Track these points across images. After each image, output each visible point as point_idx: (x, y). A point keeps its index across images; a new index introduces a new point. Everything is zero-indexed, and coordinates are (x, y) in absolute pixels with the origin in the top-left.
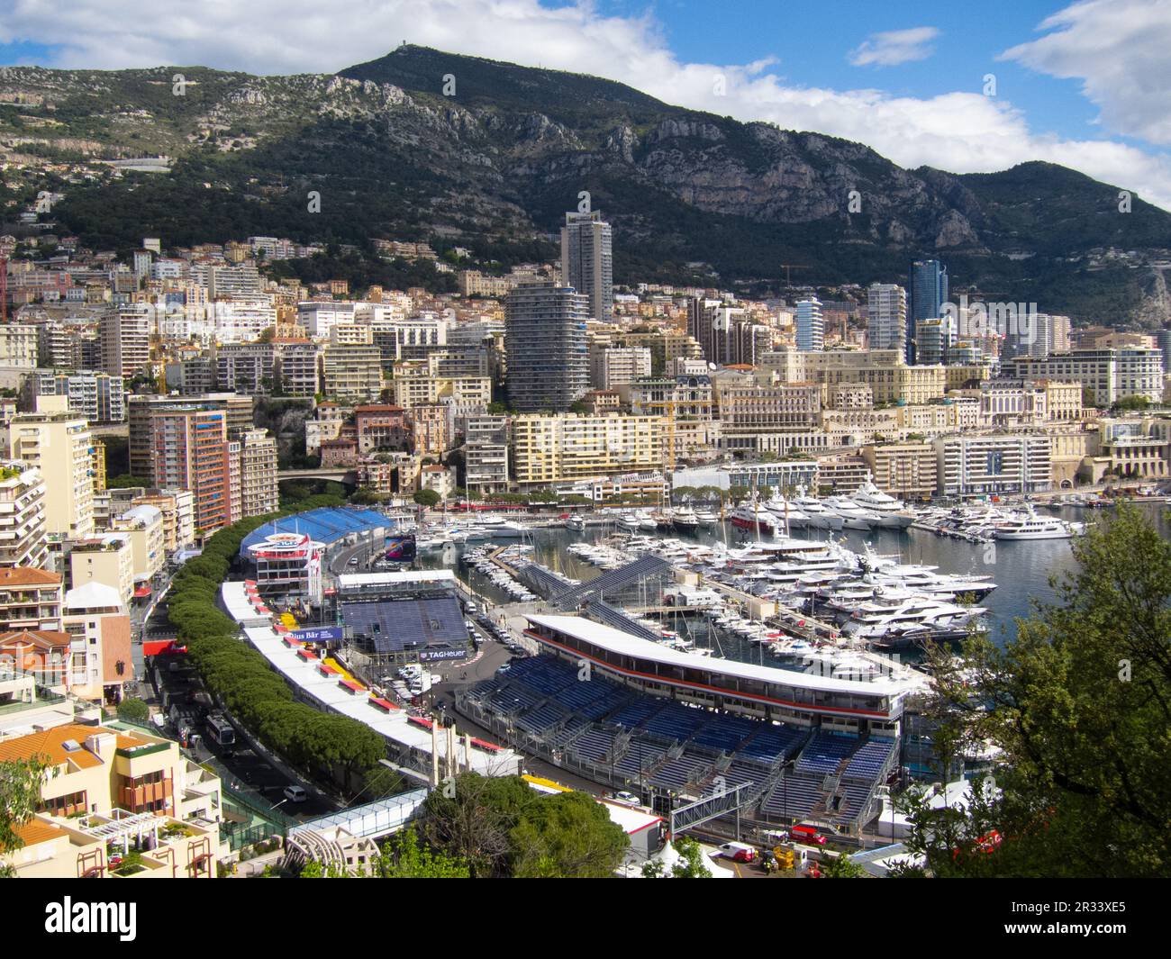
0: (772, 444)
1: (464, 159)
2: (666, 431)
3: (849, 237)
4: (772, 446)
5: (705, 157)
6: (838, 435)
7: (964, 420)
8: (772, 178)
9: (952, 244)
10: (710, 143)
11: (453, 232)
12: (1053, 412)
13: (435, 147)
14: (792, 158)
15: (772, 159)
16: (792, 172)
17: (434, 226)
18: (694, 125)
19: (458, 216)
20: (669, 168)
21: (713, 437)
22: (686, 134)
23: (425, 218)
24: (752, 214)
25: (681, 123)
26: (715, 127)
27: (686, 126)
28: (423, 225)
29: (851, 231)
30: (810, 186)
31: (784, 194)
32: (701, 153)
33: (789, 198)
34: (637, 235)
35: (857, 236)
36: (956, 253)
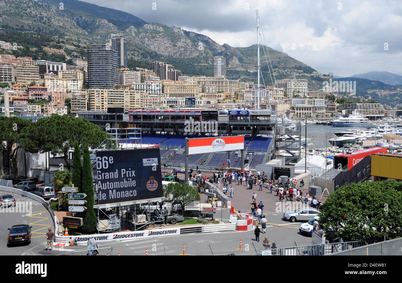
0: (183, 103)
1: (78, 32)
2: (146, 97)
3: (202, 63)
4: (183, 104)
5: (158, 37)
6: (205, 101)
7: (246, 98)
8: (179, 44)
9: (233, 67)
10: (159, 32)
11: (72, 48)
12: (275, 97)
13: (68, 27)
14: (185, 38)
15: (179, 38)
16: (185, 42)
17: (65, 45)
18: (154, 26)
19: (74, 43)
20: (146, 39)
21: (162, 100)
22: (152, 29)
23: (63, 42)
24: (173, 55)
25: (150, 25)
26: (161, 27)
27: (152, 27)
28: (62, 44)
29: (203, 61)
30: (191, 47)
31: (183, 49)
32: (157, 35)
33: (184, 50)
34: (136, 58)
35: (205, 63)
36: (234, 69)
